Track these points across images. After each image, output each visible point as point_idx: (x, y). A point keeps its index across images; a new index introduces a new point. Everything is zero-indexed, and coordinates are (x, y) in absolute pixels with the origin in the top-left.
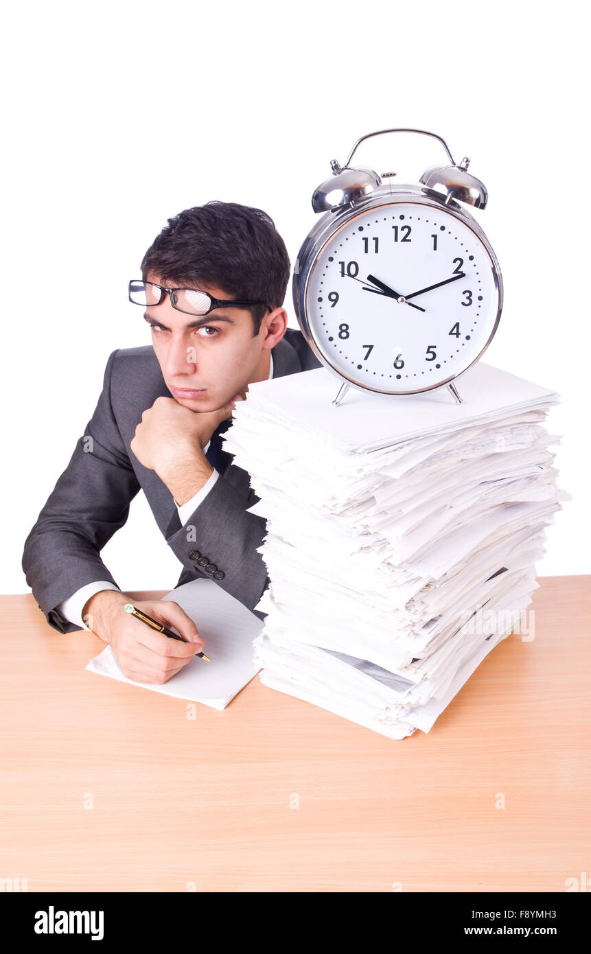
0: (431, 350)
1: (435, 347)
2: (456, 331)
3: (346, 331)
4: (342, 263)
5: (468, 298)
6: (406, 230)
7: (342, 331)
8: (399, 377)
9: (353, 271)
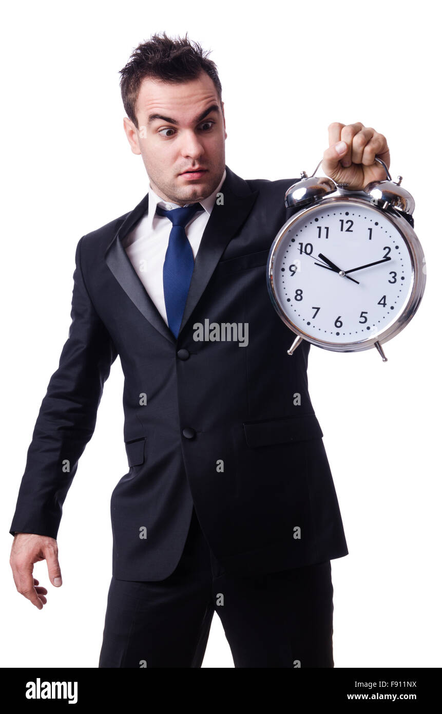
0: (364, 315)
1: (366, 313)
2: (383, 302)
3: (300, 295)
4: (301, 244)
5: (394, 277)
6: (350, 224)
7: (298, 295)
8: (338, 334)
9: (309, 251)
